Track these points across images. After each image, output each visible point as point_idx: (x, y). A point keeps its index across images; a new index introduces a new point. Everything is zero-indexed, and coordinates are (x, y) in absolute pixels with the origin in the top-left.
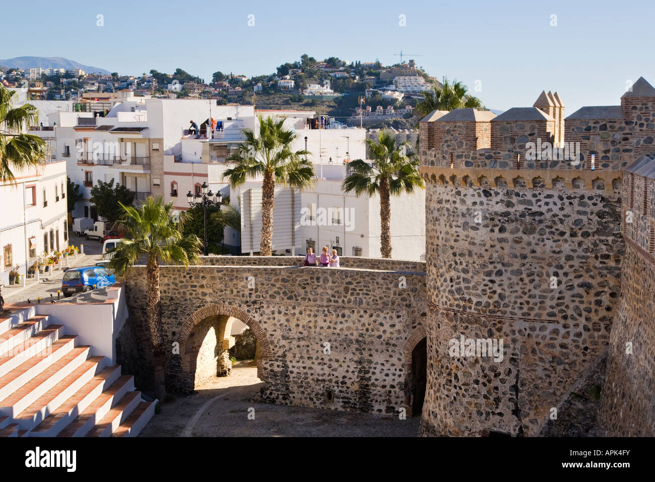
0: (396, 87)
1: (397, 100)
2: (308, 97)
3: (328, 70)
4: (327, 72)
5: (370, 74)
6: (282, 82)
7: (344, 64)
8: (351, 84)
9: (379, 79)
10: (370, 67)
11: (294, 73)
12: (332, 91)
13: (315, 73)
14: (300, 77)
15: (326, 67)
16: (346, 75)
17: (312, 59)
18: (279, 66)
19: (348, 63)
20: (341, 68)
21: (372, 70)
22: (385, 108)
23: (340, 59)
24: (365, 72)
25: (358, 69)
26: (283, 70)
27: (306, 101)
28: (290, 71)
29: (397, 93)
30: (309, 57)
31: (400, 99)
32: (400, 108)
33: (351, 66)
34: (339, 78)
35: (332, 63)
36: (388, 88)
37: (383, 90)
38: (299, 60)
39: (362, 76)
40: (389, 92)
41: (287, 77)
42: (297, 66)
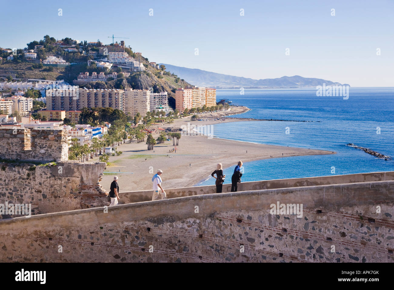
0: (108, 59)
1: (106, 68)
2: (47, 65)
3: (63, 46)
4: (63, 48)
5: (93, 50)
6: (27, 54)
7: (76, 42)
8: (79, 56)
9: (99, 53)
10: (92, 45)
11: (38, 48)
12: (65, 61)
13: (53, 48)
14: (41, 51)
15: (62, 44)
16: (76, 50)
17: (52, 39)
18: (29, 43)
19: (78, 42)
20: (73, 46)
21: (94, 47)
22: (98, 73)
23: (72, 39)
24: (90, 48)
25: (85, 46)
26: (32, 45)
27: (44, 67)
28: (36, 47)
29: (107, 64)
30: (50, 37)
31: (110, 67)
32: (109, 74)
33: (80, 44)
34: (70, 52)
35: (67, 41)
36: (103, 60)
37: (99, 61)
38: (43, 39)
39: (87, 51)
40: (103, 63)
41: (32, 51)
42: (41, 43)
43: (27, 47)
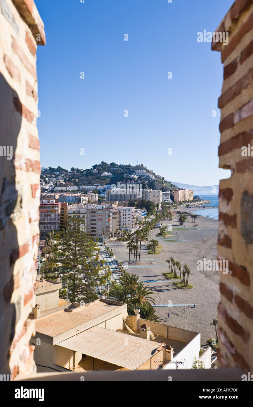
0: (135, 174)
1: (135, 178)
2: (103, 177)
3: (111, 167)
4: (111, 168)
5: (127, 169)
6: (93, 171)
7: (117, 165)
8: (119, 172)
9: (130, 171)
10: (126, 166)
11: (98, 168)
12: (112, 175)
13: (106, 168)
14: (100, 169)
15: (110, 166)
16: (117, 169)
17: (105, 163)
18: (93, 165)
19: (119, 165)
20: (116, 167)
21: (127, 167)
22: (130, 181)
23: (116, 163)
24: (125, 168)
25: (122, 167)
26: (95, 167)
27: (102, 178)
28: (97, 167)
29: (135, 176)
30: (104, 162)
31: (136, 178)
32: (136, 181)
33: (120, 166)
34: (115, 170)
35: (113, 164)
36: (132, 174)
37: (131, 175)
38: (101, 163)
39: (124, 169)
40: (133, 175)
41: (96, 169)
42: (100, 165)
43: (92, 167)
